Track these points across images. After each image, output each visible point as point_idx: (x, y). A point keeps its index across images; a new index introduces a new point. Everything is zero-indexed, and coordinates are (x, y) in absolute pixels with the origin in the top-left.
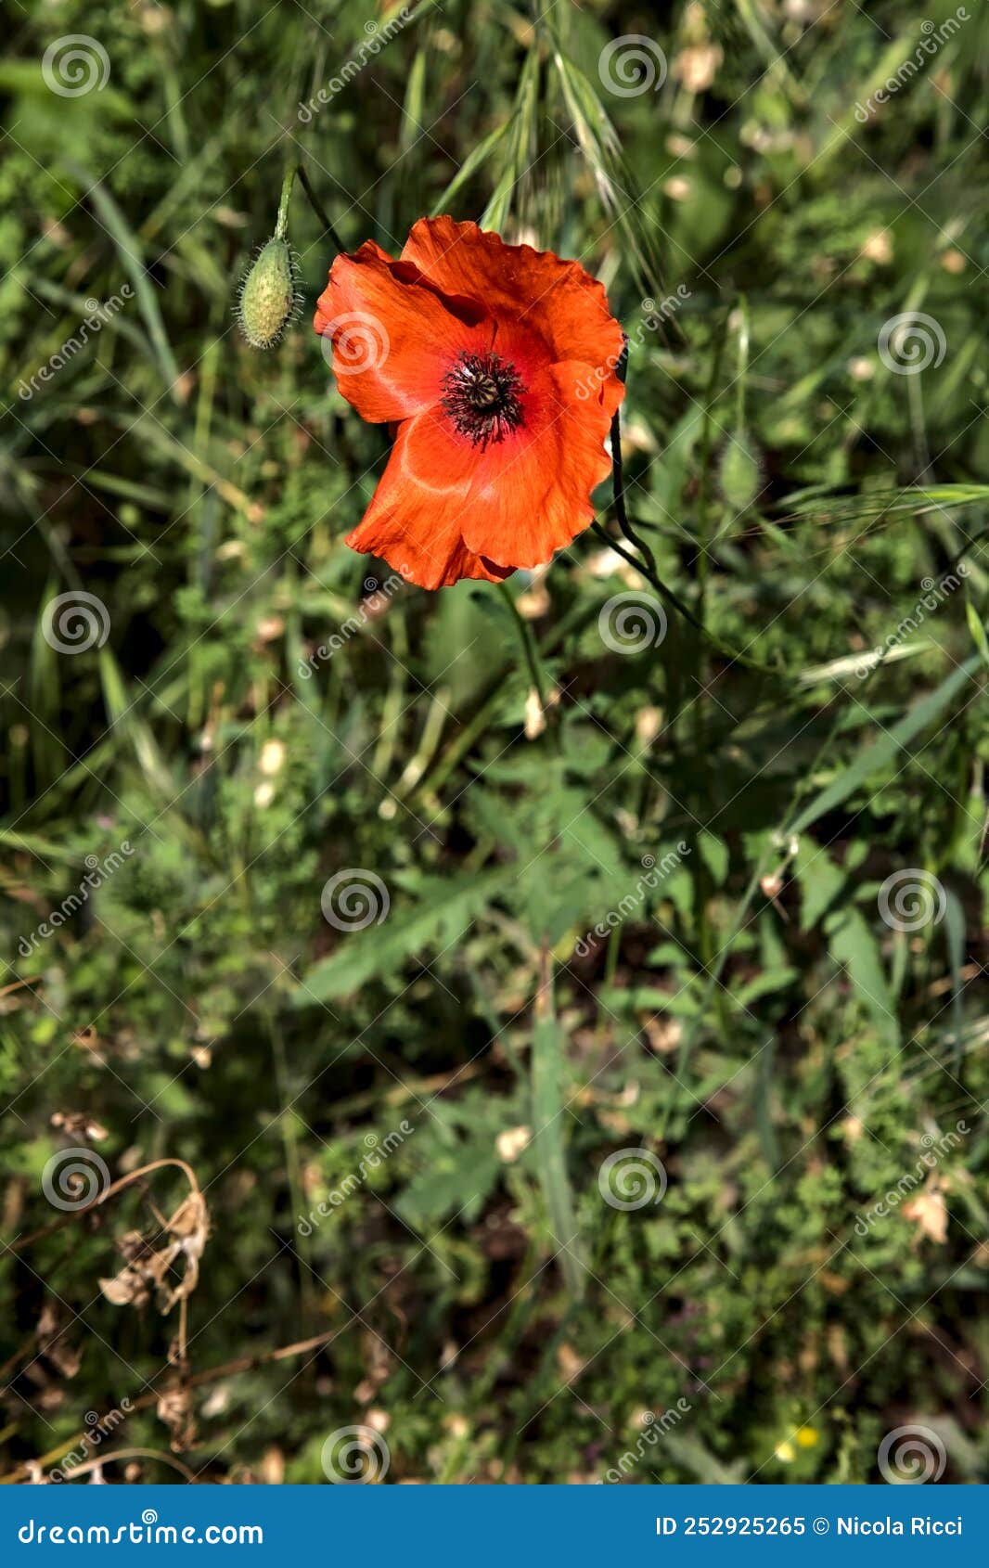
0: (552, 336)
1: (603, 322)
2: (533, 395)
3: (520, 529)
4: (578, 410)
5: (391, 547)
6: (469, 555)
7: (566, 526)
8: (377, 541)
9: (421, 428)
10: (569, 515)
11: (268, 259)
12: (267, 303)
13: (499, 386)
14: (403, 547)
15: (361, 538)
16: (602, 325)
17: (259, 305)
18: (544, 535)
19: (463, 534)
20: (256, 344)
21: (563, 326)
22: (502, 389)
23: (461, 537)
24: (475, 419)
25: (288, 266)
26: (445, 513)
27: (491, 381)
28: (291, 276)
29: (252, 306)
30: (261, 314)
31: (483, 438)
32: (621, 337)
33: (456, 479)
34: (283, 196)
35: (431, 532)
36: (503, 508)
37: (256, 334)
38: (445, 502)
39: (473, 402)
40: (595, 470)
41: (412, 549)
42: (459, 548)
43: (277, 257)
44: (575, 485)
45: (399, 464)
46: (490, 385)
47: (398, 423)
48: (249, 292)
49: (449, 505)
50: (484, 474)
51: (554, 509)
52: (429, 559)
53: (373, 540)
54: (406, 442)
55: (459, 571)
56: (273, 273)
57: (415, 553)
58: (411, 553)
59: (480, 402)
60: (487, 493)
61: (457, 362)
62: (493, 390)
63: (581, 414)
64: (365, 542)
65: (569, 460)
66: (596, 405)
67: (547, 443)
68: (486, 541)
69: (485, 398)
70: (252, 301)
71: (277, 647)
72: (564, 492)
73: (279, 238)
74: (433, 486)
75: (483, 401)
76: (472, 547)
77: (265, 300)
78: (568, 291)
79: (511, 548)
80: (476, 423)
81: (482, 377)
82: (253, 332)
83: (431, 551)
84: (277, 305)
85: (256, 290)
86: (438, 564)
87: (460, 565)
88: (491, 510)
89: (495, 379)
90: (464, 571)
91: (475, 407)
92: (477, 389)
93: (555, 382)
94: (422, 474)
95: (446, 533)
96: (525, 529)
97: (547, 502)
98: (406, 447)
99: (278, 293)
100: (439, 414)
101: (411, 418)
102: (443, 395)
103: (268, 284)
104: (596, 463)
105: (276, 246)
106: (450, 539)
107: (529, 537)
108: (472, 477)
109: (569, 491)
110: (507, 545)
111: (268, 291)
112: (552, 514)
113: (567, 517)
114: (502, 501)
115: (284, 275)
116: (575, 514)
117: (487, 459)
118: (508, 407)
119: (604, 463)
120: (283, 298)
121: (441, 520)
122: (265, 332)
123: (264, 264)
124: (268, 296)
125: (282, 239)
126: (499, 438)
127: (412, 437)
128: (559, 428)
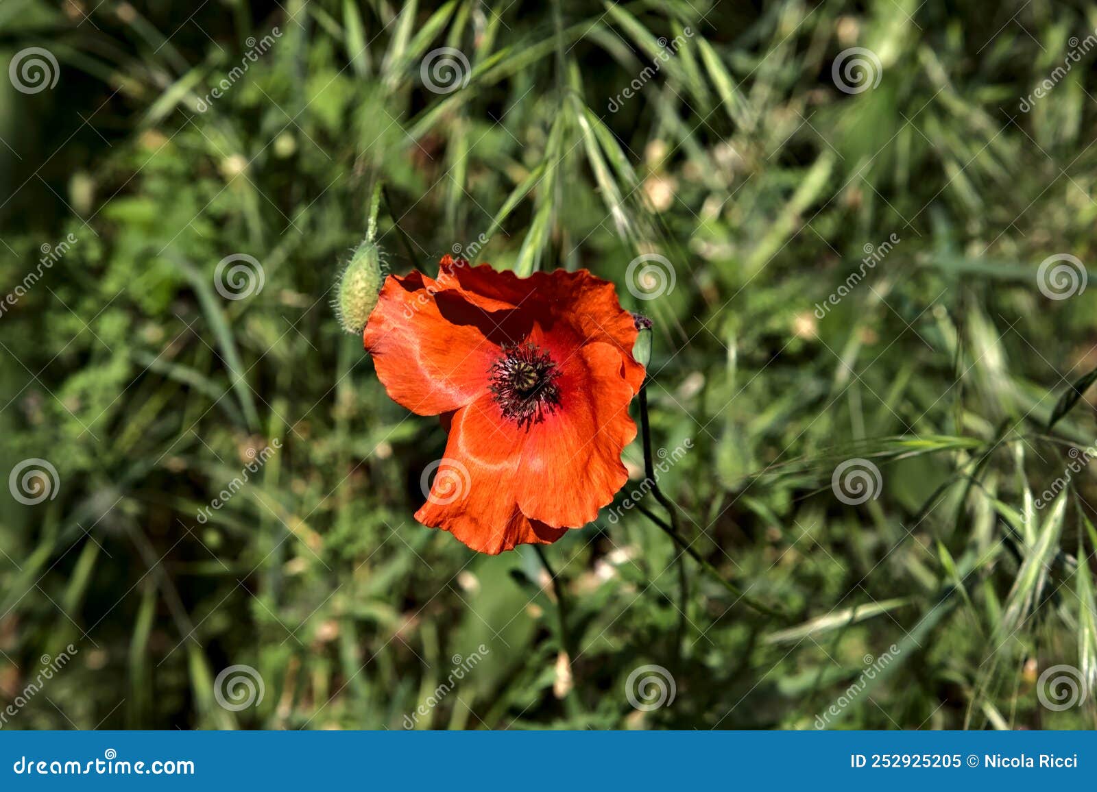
0: (580, 326)
1: (618, 314)
2: (567, 376)
3: (568, 493)
4: (605, 384)
5: (456, 520)
6: (524, 520)
7: (608, 487)
8: (443, 515)
9: (473, 413)
10: (609, 477)
11: (361, 258)
12: (362, 294)
13: (538, 372)
14: (466, 518)
15: (429, 513)
16: (617, 317)
17: (354, 296)
18: (589, 496)
19: (518, 502)
20: (351, 330)
21: (587, 317)
22: (541, 373)
23: (517, 506)
24: (521, 401)
25: (378, 264)
26: (501, 486)
27: (531, 367)
28: (381, 272)
29: (348, 298)
30: (357, 304)
31: (526, 421)
32: (634, 326)
33: (508, 454)
34: (372, 206)
35: (490, 502)
36: (551, 477)
37: (352, 322)
38: (500, 475)
39: (517, 387)
40: (623, 434)
41: (474, 520)
42: (516, 513)
43: (370, 256)
44: (610, 450)
45: (457, 447)
46: (531, 371)
47: (453, 412)
48: (346, 286)
49: (504, 478)
50: (532, 448)
51: (594, 472)
52: (490, 529)
53: (439, 516)
54: (461, 426)
55: (516, 536)
56: (366, 269)
57: (477, 523)
58: (473, 524)
59: (523, 386)
60: (537, 464)
61: (500, 354)
62: (533, 375)
63: (608, 387)
64: (432, 517)
65: (603, 428)
66: (618, 378)
67: (584, 417)
68: (539, 507)
69: (528, 383)
70: (347, 294)
71: (332, 649)
72: (602, 456)
73: (370, 240)
74: (487, 462)
75: (526, 386)
76: (527, 513)
77: (359, 292)
78: (585, 291)
79: (561, 511)
80: (522, 405)
81: (523, 365)
82: (349, 321)
83: (491, 520)
84: (370, 296)
85: (351, 284)
86: (498, 532)
87: (516, 532)
88: (541, 478)
89: (535, 366)
90: (521, 537)
91: (519, 391)
92: (519, 376)
93: (585, 363)
94: (477, 453)
95: (503, 502)
96: (572, 493)
97: (589, 468)
98: (461, 431)
99: (371, 286)
100: (487, 402)
101: (465, 406)
102: (491, 383)
103: (362, 278)
104: (624, 428)
105: (368, 247)
106: (507, 507)
107: (577, 501)
108: (522, 452)
109: (606, 455)
110: (558, 509)
111: (362, 284)
112: (594, 477)
113: (606, 478)
114: (550, 471)
115: (375, 270)
116: (614, 476)
117: (532, 436)
118: (548, 389)
119: (631, 428)
120: (375, 290)
121: (497, 492)
122: (359, 319)
123: (358, 262)
124: (363, 289)
125: (373, 242)
126: (541, 419)
127: (466, 422)
128: (592, 401)
